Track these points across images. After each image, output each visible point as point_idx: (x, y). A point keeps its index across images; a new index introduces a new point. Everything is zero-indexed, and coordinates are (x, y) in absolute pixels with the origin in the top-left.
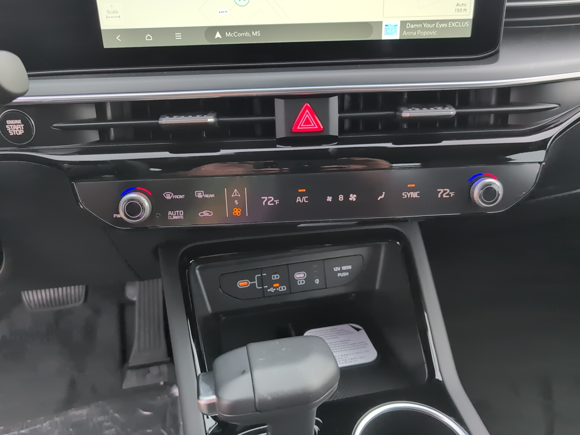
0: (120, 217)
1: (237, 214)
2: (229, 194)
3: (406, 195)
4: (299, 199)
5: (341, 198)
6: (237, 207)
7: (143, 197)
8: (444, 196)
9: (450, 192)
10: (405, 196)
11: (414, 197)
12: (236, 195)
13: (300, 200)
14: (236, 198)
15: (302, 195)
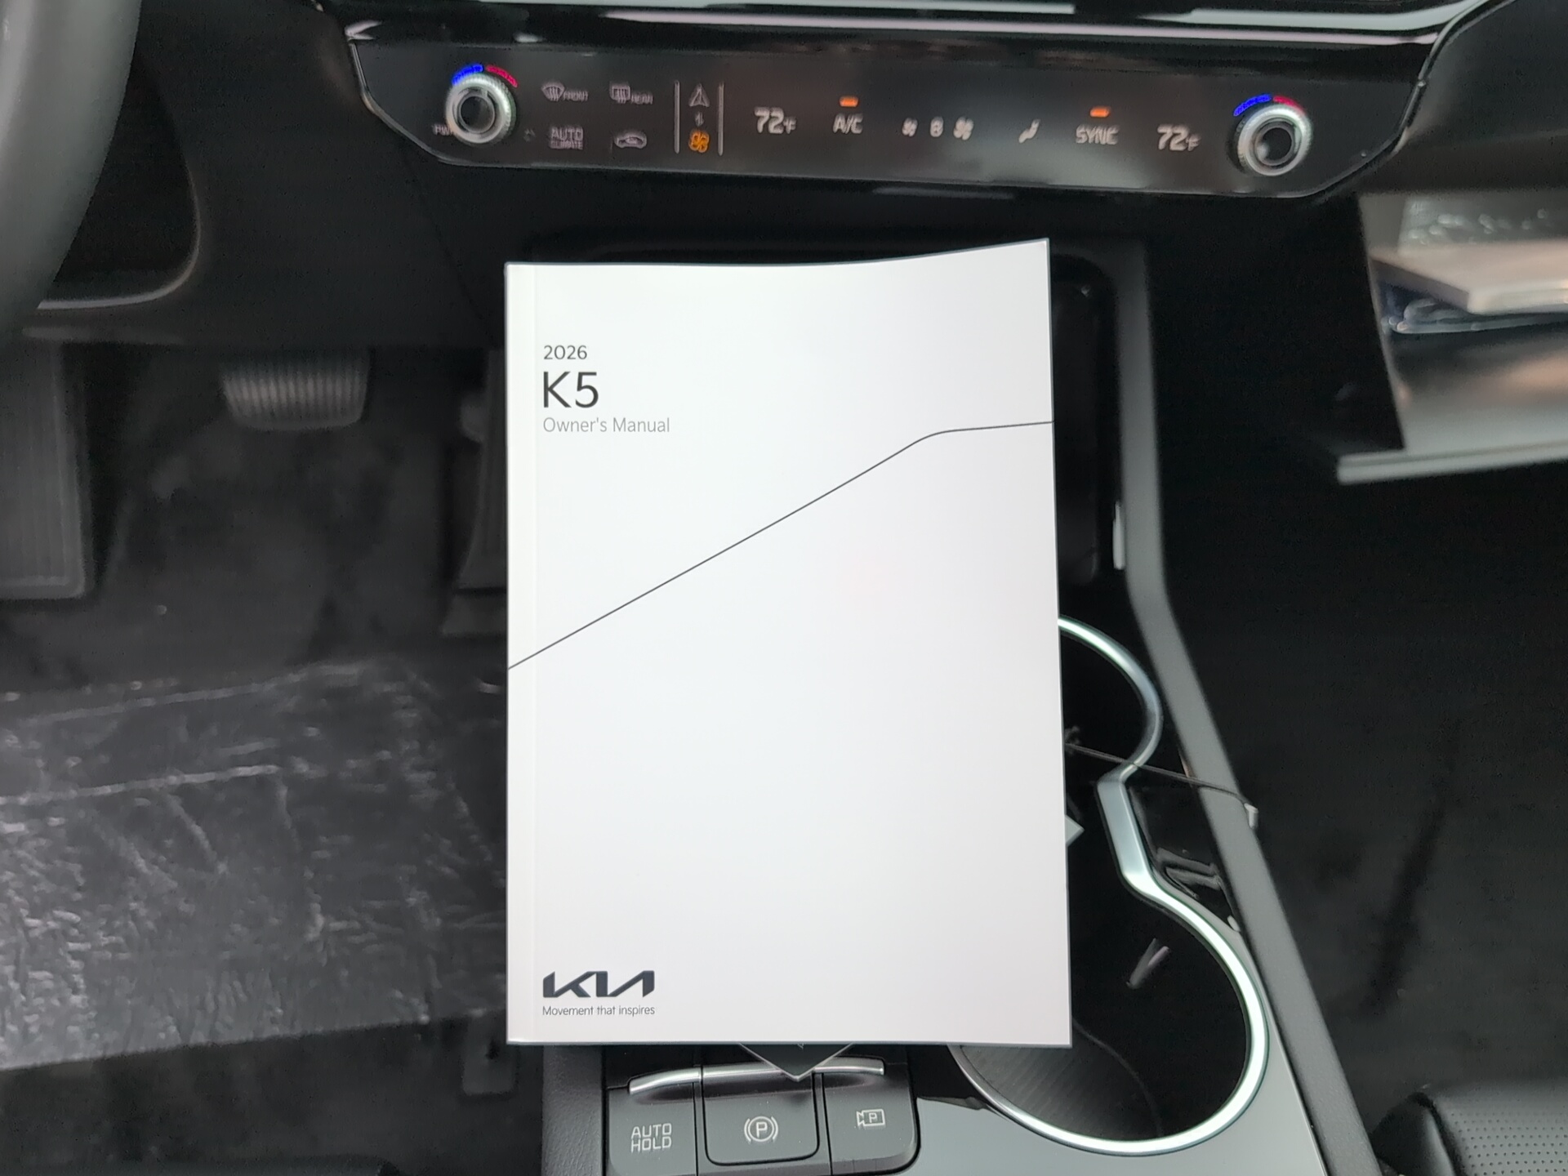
0: (448, 133)
1: (699, 146)
2: (686, 96)
3: (1083, 136)
4: (840, 124)
5: (937, 128)
6: (702, 129)
7: (500, 87)
8: (1174, 146)
9: (1189, 136)
10: (1081, 138)
11: (1103, 142)
12: (699, 103)
13: (842, 127)
14: (700, 108)
15: (848, 113)
